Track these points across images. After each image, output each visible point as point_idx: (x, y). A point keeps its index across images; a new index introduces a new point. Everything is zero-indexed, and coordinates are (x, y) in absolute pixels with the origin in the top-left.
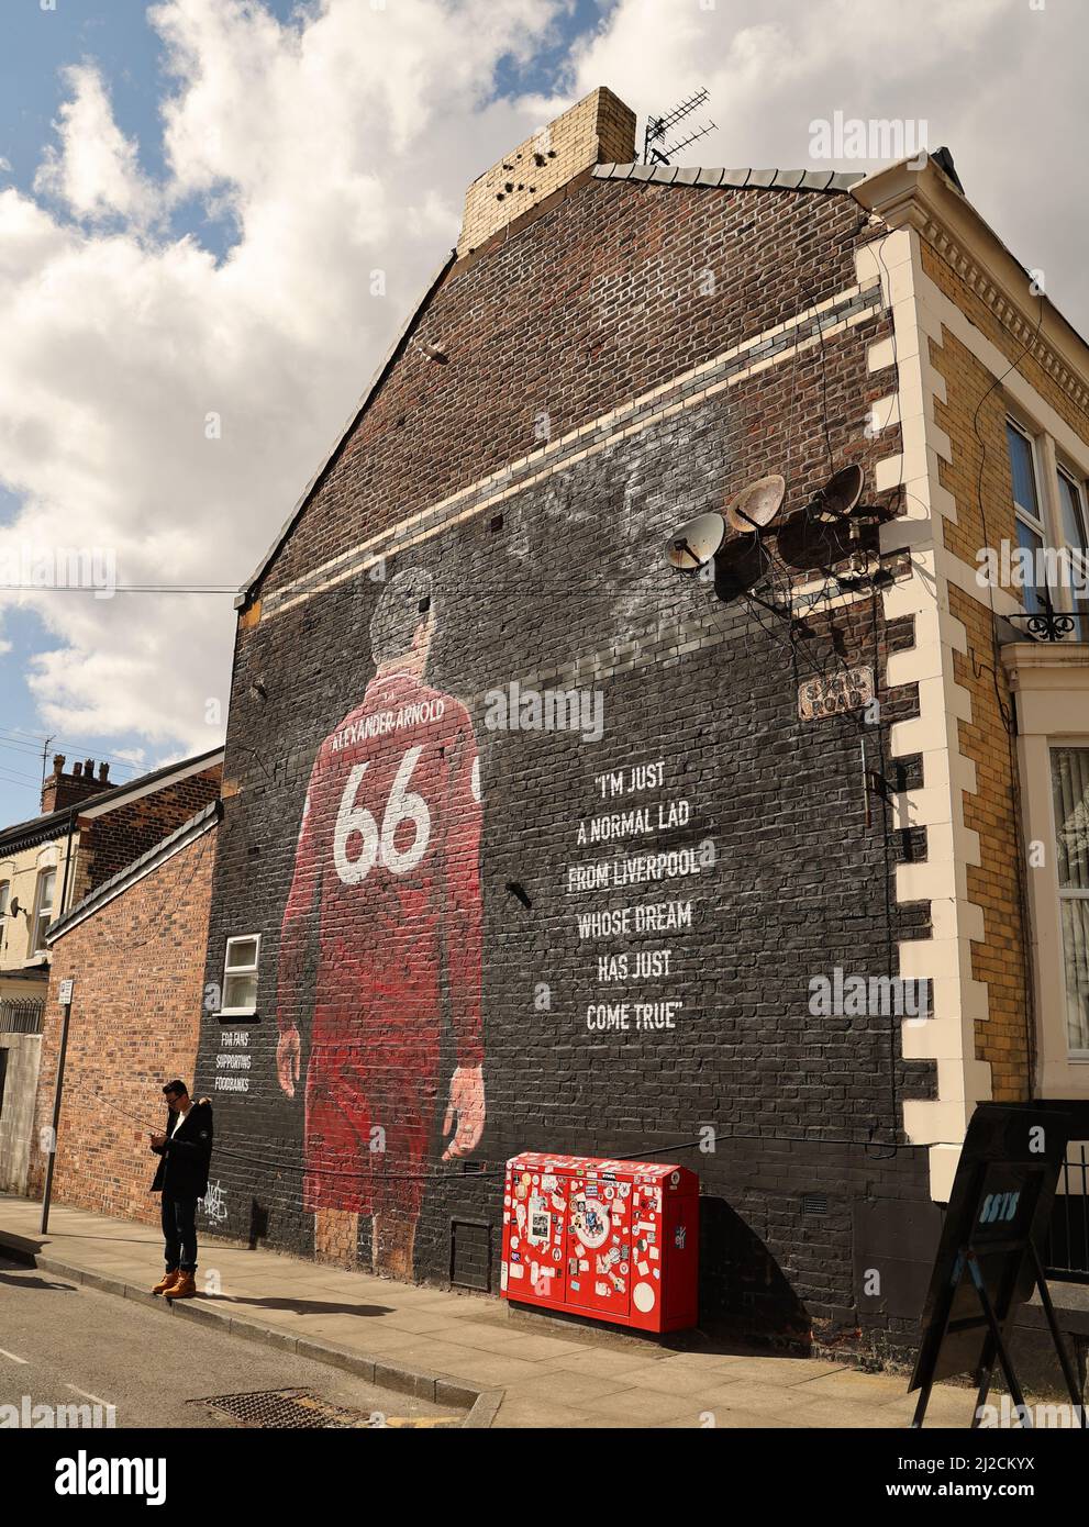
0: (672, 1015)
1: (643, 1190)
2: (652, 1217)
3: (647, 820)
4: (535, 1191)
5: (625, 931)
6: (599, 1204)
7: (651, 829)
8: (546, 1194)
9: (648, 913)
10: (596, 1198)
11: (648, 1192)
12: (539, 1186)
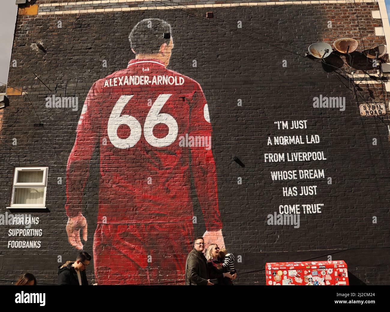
0: (320, 208)
1: (339, 270)
2: (344, 279)
3: (301, 140)
4: (285, 277)
5: (294, 178)
6: (319, 278)
7: (304, 143)
8: (291, 278)
9: (305, 172)
10: (317, 276)
11: (341, 270)
12: (287, 275)
